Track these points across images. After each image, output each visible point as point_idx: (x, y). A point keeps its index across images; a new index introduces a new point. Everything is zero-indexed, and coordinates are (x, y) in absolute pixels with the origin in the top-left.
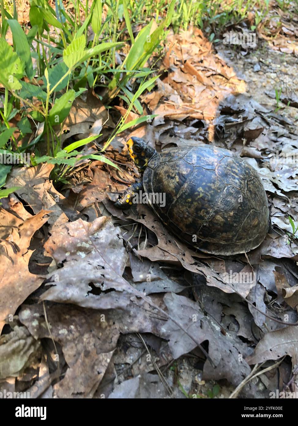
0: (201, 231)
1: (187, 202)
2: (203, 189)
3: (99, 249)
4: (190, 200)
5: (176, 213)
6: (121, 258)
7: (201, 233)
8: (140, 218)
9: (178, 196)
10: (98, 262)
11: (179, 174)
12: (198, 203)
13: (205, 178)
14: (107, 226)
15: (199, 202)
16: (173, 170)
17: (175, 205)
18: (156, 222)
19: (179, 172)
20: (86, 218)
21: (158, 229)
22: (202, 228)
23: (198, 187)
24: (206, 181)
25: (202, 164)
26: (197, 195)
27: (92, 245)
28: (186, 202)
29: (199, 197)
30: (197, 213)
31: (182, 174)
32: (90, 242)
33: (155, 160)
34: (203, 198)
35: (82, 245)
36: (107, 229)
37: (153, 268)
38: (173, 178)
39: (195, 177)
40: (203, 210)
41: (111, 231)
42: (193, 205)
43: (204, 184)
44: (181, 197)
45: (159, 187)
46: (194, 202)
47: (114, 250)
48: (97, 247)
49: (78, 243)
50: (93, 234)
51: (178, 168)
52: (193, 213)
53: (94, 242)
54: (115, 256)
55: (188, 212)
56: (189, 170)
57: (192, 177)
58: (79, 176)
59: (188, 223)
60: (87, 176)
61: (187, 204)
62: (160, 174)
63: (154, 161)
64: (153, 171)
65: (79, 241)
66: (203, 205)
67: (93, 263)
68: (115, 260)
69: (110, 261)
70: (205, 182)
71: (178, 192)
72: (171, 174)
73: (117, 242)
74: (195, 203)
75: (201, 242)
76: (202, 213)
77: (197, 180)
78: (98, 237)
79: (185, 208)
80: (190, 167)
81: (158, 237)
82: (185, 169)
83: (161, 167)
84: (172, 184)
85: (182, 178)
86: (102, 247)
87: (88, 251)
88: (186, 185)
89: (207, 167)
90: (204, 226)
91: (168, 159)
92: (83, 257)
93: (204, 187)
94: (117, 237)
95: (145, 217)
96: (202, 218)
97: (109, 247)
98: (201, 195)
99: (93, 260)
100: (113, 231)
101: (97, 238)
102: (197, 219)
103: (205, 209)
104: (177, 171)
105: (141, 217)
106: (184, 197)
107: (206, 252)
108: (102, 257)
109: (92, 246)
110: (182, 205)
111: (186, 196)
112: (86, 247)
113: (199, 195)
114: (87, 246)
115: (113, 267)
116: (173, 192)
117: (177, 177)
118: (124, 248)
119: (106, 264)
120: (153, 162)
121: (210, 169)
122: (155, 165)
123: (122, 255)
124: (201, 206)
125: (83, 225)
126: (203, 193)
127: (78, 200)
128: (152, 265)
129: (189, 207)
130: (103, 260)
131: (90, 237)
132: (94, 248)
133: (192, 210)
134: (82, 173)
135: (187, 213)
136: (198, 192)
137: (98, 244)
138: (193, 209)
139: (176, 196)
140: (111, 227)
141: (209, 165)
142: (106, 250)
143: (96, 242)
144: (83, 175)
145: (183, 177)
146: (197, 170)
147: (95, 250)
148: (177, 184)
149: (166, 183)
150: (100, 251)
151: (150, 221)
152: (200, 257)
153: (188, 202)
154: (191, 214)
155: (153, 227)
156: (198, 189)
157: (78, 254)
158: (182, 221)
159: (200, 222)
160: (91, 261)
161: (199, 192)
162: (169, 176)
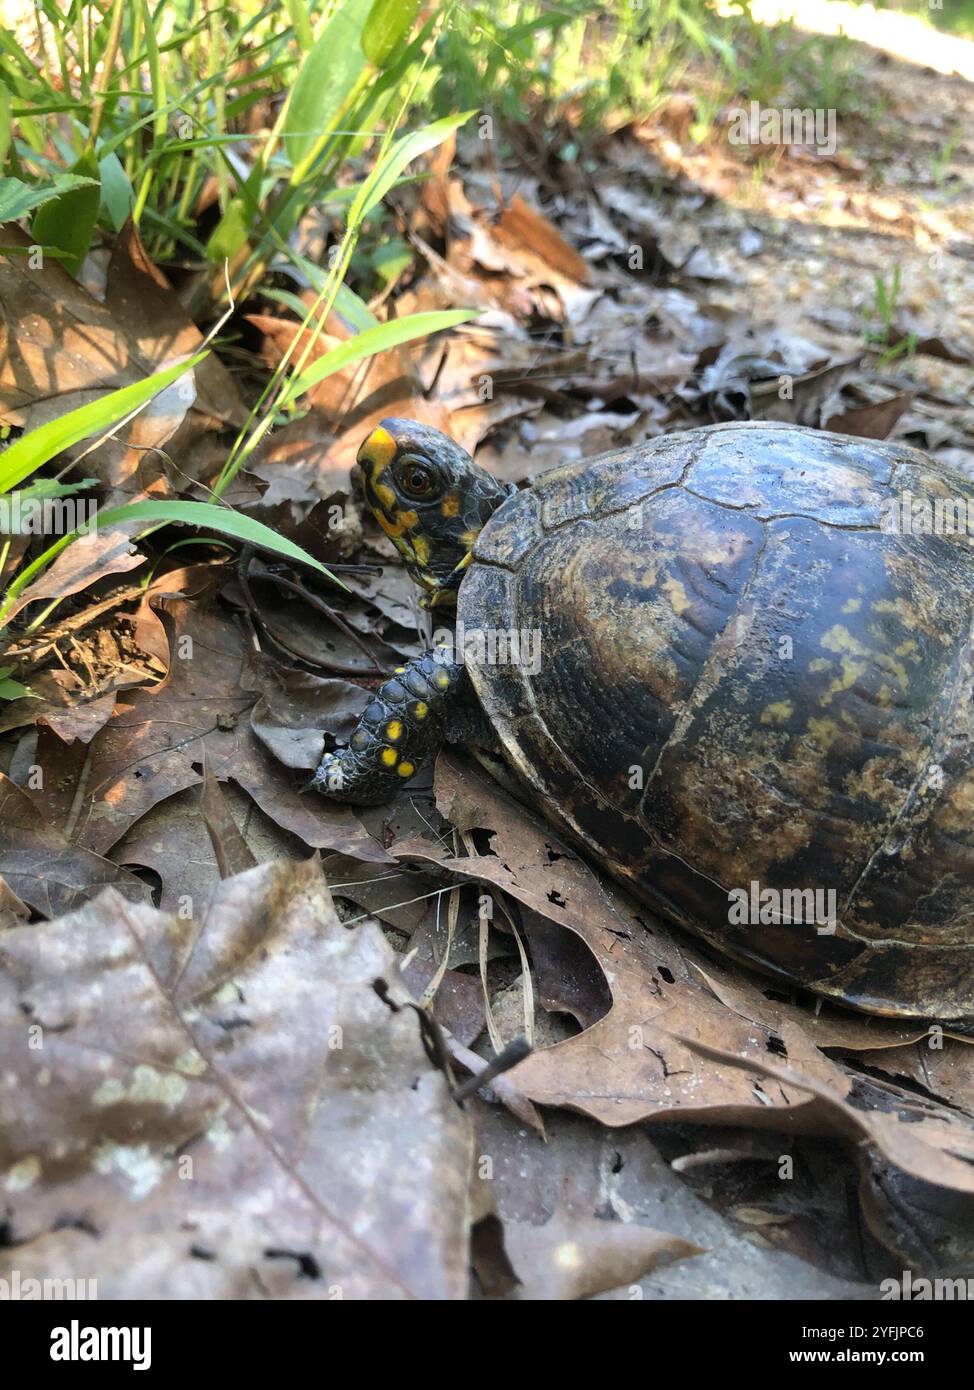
0: (866, 891)
1: (766, 727)
2: (853, 634)
3: (259, 1102)
4: (782, 710)
5: (699, 802)
6: (427, 1164)
7: (865, 904)
8: (464, 853)
9: (701, 698)
10: (262, 1221)
11: (682, 568)
12: (842, 724)
13: (848, 574)
14: (296, 923)
15: (846, 717)
16: (642, 550)
17: (686, 755)
18: (560, 863)
19: (678, 560)
20: (149, 889)
21: (581, 906)
22: (872, 875)
23: (825, 627)
24: (861, 588)
25: (804, 503)
26: (824, 679)
27: (207, 1078)
28: (757, 726)
29: (837, 686)
30: (838, 786)
31: (704, 569)
32: (192, 1062)
33: (512, 519)
34: (863, 693)
35: (136, 1093)
36: (296, 944)
37: (617, 1169)
38: (645, 596)
39: (785, 577)
40: (873, 764)
41: (331, 959)
42: (806, 739)
43: (853, 605)
44: (721, 697)
45: (568, 657)
46: (812, 723)
47: (366, 1099)
48: (246, 1088)
49: (98, 1079)
50: (206, 999)
51: (667, 539)
52: (813, 791)
53: (219, 1057)
54: (384, 1149)
55: (779, 783)
56: (740, 538)
57: (771, 577)
58: (88, 658)
59: (784, 852)
60: (134, 656)
61: (769, 740)
62: (560, 586)
63: (511, 527)
64: (509, 576)
65: (105, 1063)
66: (869, 734)
67: (225, 1233)
68: (386, 1180)
69: (351, 1195)
70: (855, 595)
71: (700, 671)
72: (630, 577)
73: (380, 1034)
74: (822, 728)
75: (864, 957)
76: (866, 784)
77: (806, 588)
78: (245, 1012)
79: (754, 764)
80: (743, 525)
81: (603, 961)
82: (712, 536)
83: (559, 550)
84: (649, 631)
85: (705, 587)
86: (279, 1089)
87: (184, 1129)
88: (741, 627)
89: (836, 516)
90: (885, 861)
91: (586, 505)
92: (140, 1190)
93: (857, 625)
94: (373, 999)
95: (493, 840)
96: (871, 812)
97: (327, 1081)
98: (852, 673)
99: (226, 1205)
100: (345, 956)
101: (239, 1023)
102: (836, 822)
103: (884, 753)
104: (666, 556)
105: (469, 845)
106: (741, 694)
107: (888, 1008)
108: (289, 1166)
109: (208, 1092)
110: (733, 746)
111: (755, 687)
112: (159, 1107)
113: (838, 673)
114: (172, 1091)
115: (380, 1247)
116: (663, 676)
117: (675, 587)
118: (432, 1081)
119: (327, 1233)
120: (502, 534)
121: (859, 522)
122: (517, 544)
123: (435, 1137)
124: (856, 738)
125: (134, 934)
126: (858, 659)
127: (90, 785)
128: (607, 1155)
129: (786, 754)
130: (294, 1192)
131: (191, 1016)
132: (225, 1105)
133: (805, 768)
134: (103, 641)
135: (774, 795)
136: (827, 654)
137: (246, 1069)
138: (808, 766)
139: (686, 694)
140: (321, 933)
141: (843, 504)
142: (313, 1105)
143: (236, 1056)
144: (113, 648)
145: (712, 579)
146: (786, 535)
147: (227, 1117)
148: (685, 627)
149: (604, 627)
150: (264, 1121)
151: (528, 862)
152: (858, 1046)
153: (776, 727)
154: (797, 796)
155: (553, 897)
156: (825, 640)
157: (103, 1166)
158: (742, 843)
159: (858, 835)
160: (209, 1221)
161: (836, 658)
162: (619, 590)
